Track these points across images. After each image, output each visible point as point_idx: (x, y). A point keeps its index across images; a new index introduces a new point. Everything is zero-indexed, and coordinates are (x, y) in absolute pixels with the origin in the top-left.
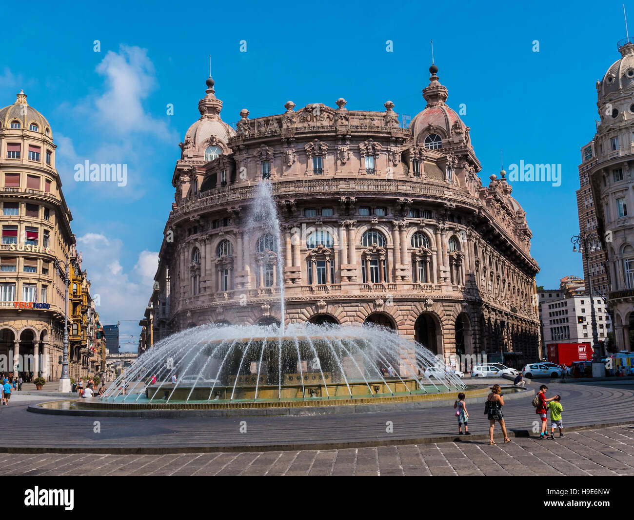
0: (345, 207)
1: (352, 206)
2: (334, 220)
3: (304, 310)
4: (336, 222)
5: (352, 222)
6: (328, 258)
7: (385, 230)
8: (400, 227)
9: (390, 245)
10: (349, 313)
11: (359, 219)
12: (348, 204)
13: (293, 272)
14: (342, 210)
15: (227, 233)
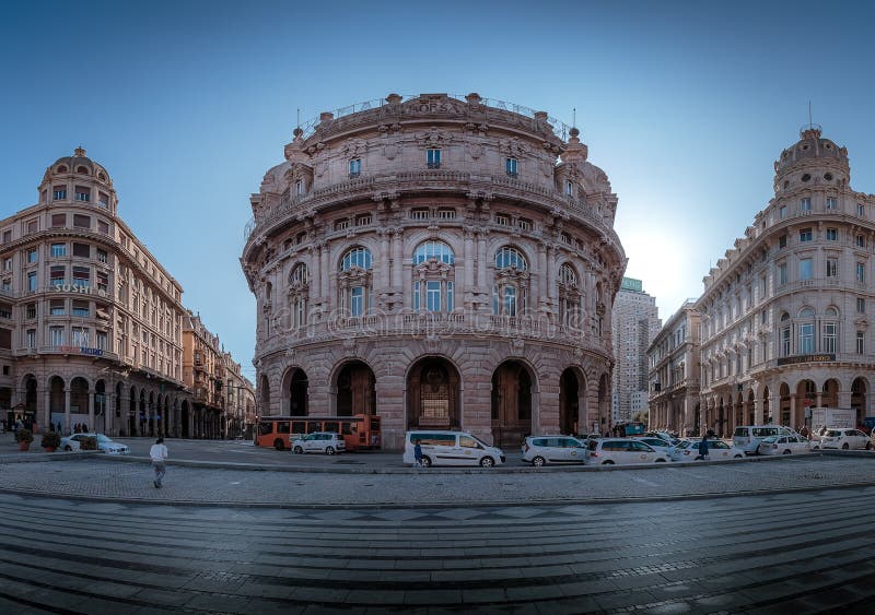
0: (475, 206)
1: (485, 206)
2: (458, 224)
3: (406, 350)
4: (460, 228)
5: (483, 229)
6: (444, 276)
7: (529, 249)
8: (548, 248)
9: (534, 269)
10: (473, 357)
11: (494, 228)
12: (479, 201)
13: (391, 294)
14: (469, 211)
15: (301, 251)
